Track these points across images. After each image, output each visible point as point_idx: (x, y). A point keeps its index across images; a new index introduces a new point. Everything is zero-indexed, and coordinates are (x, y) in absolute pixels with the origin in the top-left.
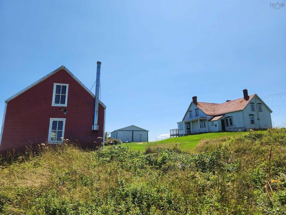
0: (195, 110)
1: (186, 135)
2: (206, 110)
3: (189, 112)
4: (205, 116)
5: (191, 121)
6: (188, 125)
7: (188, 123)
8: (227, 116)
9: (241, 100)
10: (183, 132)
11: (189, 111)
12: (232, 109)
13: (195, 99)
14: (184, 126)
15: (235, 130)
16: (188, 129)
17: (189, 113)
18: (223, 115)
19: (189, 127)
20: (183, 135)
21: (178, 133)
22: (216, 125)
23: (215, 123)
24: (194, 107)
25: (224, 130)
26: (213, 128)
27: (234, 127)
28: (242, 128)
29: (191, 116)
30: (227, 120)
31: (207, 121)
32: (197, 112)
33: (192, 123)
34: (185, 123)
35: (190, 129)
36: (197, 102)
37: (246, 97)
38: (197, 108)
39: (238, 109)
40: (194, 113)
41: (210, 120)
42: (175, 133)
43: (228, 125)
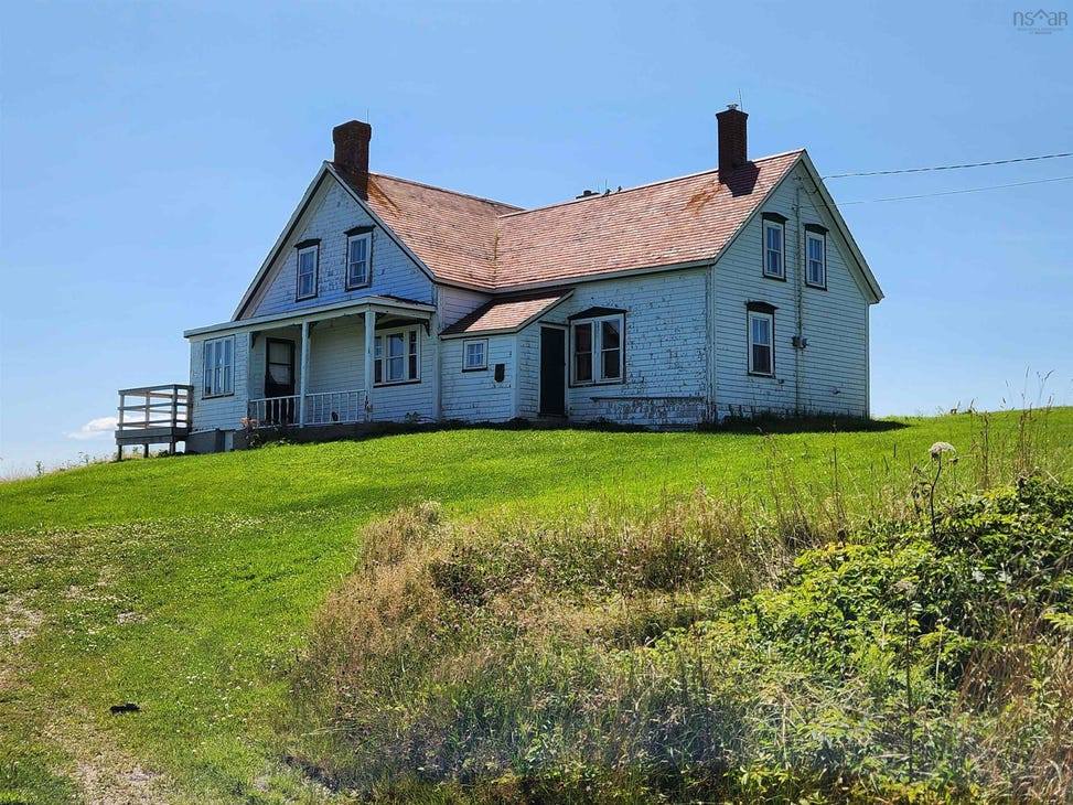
0: (350, 233)
1: (253, 439)
2: (435, 243)
3: (300, 246)
4: (424, 290)
5: (304, 323)
6: (280, 354)
7: (277, 344)
8: (586, 299)
9: (694, 188)
10: (232, 413)
11: (295, 240)
12: (631, 252)
13: (352, 141)
14: (243, 363)
15: (638, 417)
16: (272, 388)
17: (292, 258)
18: (562, 290)
19: (280, 375)
20: (229, 439)
21: (189, 422)
22: (500, 372)
23: (495, 353)
24: (341, 210)
25: (552, 412)
26: (474, 392)
27: (632, 391)
28: (691, 399)
29: (308, 285)
30: (583, 334)
31: (435, 330)
32: (358, 249)
33: (313, 346)
34: (255, 336)
35: (289, 388)
36: (370, 171)
37: (736, 170)
38: (368, 222)
39: (674, 257)
40: (334, 257)
41: (457, 328)
42: (161, 418)
43: (584, 372)
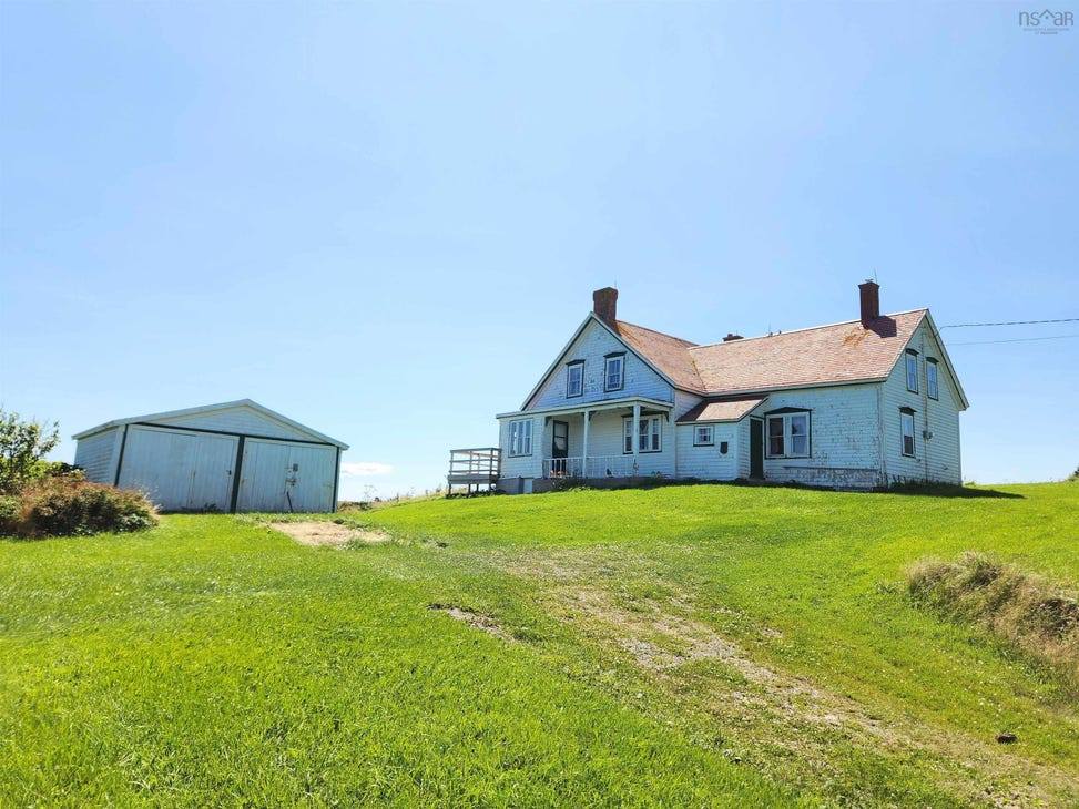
0: (608, 356)
1: (542, 486)
2: (666, 364)
3: (570, 364)
4: (666, 392)
5: (586, 412)
6: (560, 431)
7: (563, 426)
8: (776, 402)
9: (848, 330)
10: (533, 465)
11: (566, 360)
12: (808, 373)
13: (605, 302)
14: (540, 435)
15: (823, 481)
16: (557, 452)
17: (563, 372)
18: (761, 395)
19: (560, 444)
20: (529, 485)
21: (499, 471)
22: (724, 448)
23: (719, 435)
24: (602, 342)
25: (755, 476)
26: (706, 460)
27: (817, 463)
28: (867, 470)
29: (575, 387)
30: (777, 426)
31: (673, 419)
32: (614, 367)
33: (590, 426)
34: (548, 418)
35: (564, 453)
36: (617, 319)
37: (874, 319)
38: (620, 348)
40: (595, 372)
41: (691, 415)
42: (484, 468)
43: (778, 448)
